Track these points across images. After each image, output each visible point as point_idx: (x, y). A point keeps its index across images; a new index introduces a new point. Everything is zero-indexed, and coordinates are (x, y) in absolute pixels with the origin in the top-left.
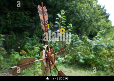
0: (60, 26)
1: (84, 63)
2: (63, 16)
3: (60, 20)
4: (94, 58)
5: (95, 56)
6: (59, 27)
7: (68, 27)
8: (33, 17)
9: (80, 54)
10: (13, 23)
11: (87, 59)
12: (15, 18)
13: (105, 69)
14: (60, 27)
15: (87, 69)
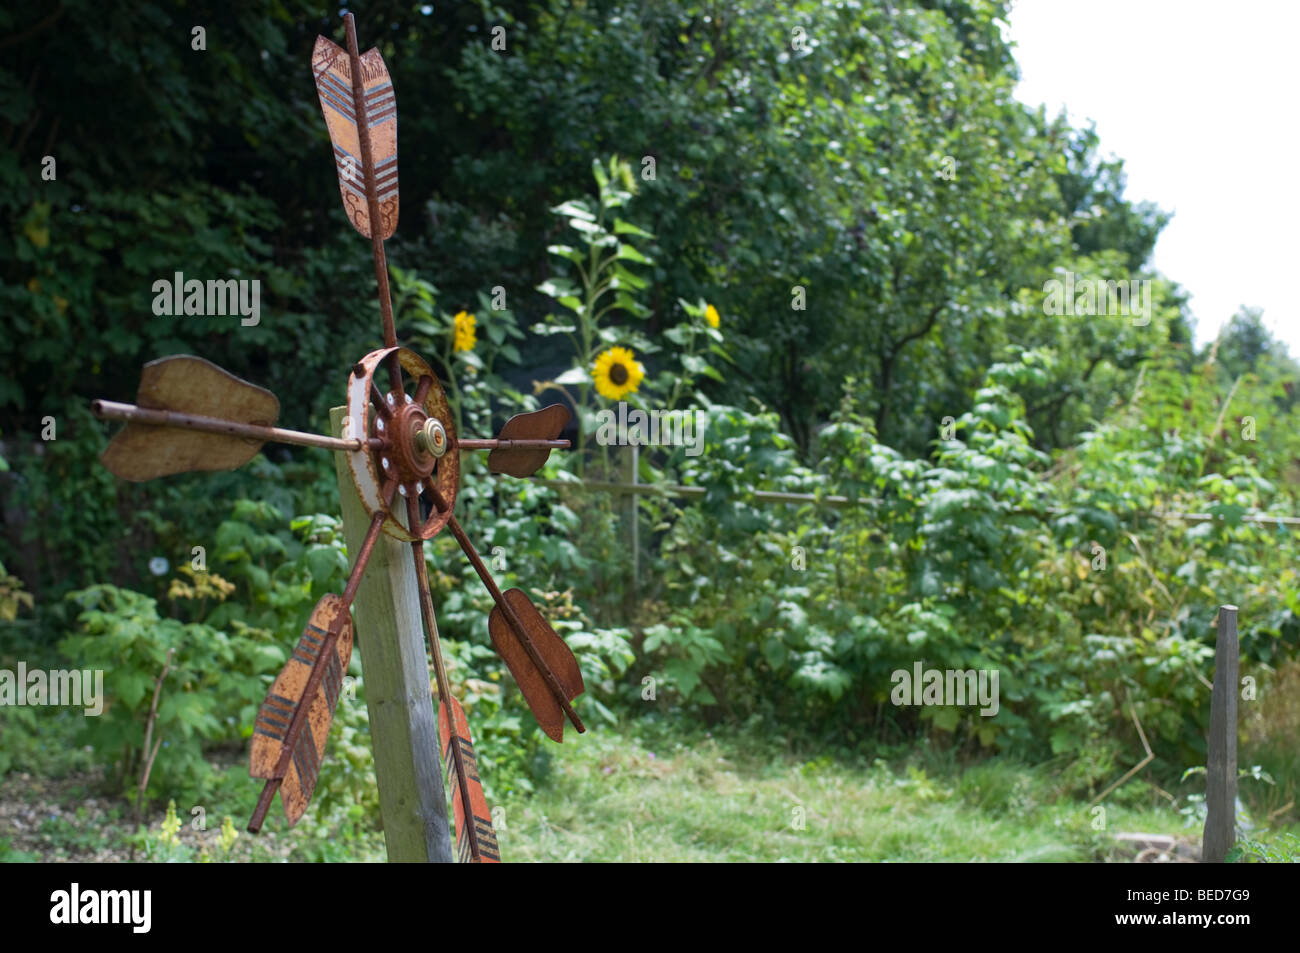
0: (590, 325)
1: (846, 693)
2: (622, 227)
3: (587, 264)
4: (947, 640)
5: (952, 620)
6: (578, 335)
7: (675, 334)
8: (308, 252)
9: (804, 603)
10: (81, 312)
11: (872, 650)
12: (113, 257)
13: (1058, 746)
14: (588, 338)
15: (870, 756)
